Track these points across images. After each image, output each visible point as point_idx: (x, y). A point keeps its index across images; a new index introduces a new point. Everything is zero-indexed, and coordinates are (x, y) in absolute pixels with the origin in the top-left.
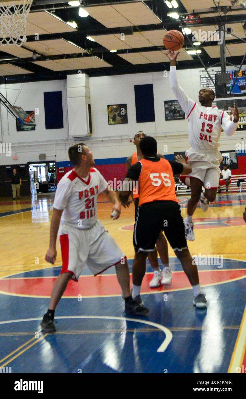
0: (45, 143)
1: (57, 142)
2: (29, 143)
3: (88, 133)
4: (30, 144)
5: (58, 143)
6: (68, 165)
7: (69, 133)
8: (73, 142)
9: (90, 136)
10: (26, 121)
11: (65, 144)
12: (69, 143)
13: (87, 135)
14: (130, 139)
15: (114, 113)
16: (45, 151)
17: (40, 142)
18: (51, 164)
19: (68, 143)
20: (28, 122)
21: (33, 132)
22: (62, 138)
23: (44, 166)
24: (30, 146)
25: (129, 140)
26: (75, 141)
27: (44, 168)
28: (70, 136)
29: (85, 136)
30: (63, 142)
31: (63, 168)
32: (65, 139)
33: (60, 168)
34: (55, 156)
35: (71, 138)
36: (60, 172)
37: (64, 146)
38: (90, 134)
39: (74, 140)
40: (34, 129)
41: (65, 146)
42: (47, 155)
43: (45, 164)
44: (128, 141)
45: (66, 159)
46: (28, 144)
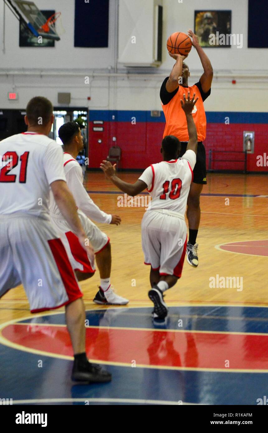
0: (71, 73)
1: (94, 72)
2: (42, 70)
3: (154, 60)
4: (43, 73)
5: (95, 74)
6: (112, 117)
7: (118, 58)
8: (125, 75)
9: (158, 66)
10: (42, 30)
11: (109, 77)
12: (117, 77)
13: (151, 64)
14: (233, 77)
15: (207, 26)
16: (70, 87)
17: (62, 70)
18: (76, 113)
19: (114, 77)
20: (47, 32)
21: (49, 50)
22: (105, 66)
23: (63, 116)
24: (41, 76)
25: (231, 80)
26: (128, 73)
27: (62, 119)
28: (119, 63)
29: (149, 65)
30: (105, 74)
31: (101, 122)
32: (110, 68)
33: (95, 122)
34: (89, 99)
35: (121, 67)
36: (95, 129)
37: (107, 82)
38: (159, 63)
39: (126, 71)
40: (51, 45)
41: (109, 80)
42: (72, 96)
43: (64, 113)
44: (228, 82)
45: (108, 105)
46: (38, 73)
